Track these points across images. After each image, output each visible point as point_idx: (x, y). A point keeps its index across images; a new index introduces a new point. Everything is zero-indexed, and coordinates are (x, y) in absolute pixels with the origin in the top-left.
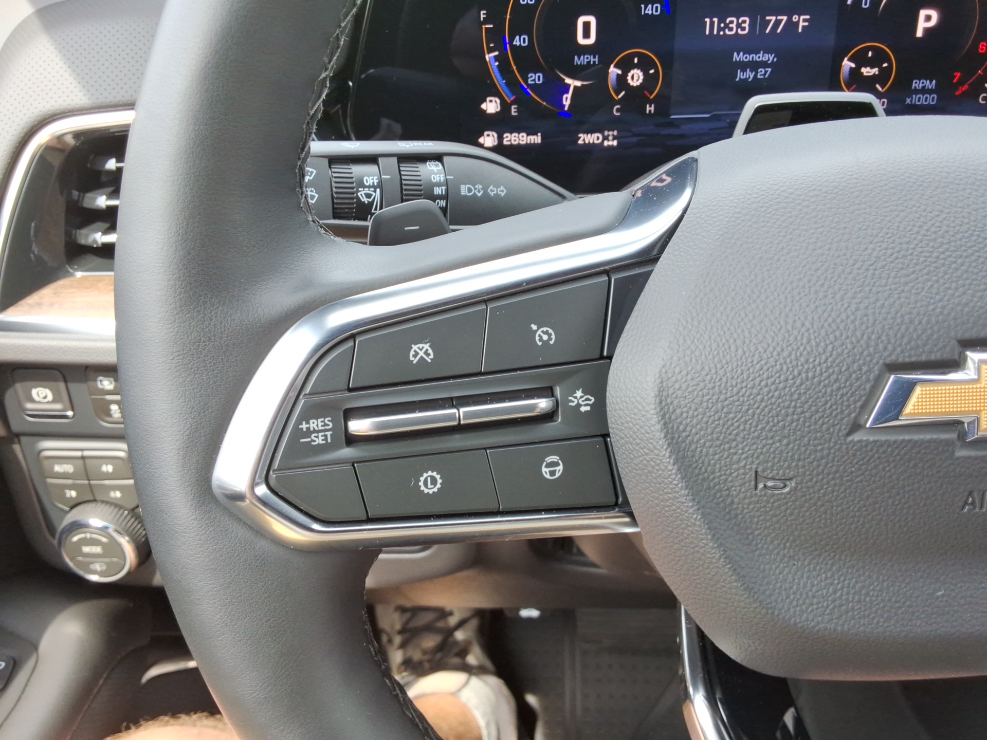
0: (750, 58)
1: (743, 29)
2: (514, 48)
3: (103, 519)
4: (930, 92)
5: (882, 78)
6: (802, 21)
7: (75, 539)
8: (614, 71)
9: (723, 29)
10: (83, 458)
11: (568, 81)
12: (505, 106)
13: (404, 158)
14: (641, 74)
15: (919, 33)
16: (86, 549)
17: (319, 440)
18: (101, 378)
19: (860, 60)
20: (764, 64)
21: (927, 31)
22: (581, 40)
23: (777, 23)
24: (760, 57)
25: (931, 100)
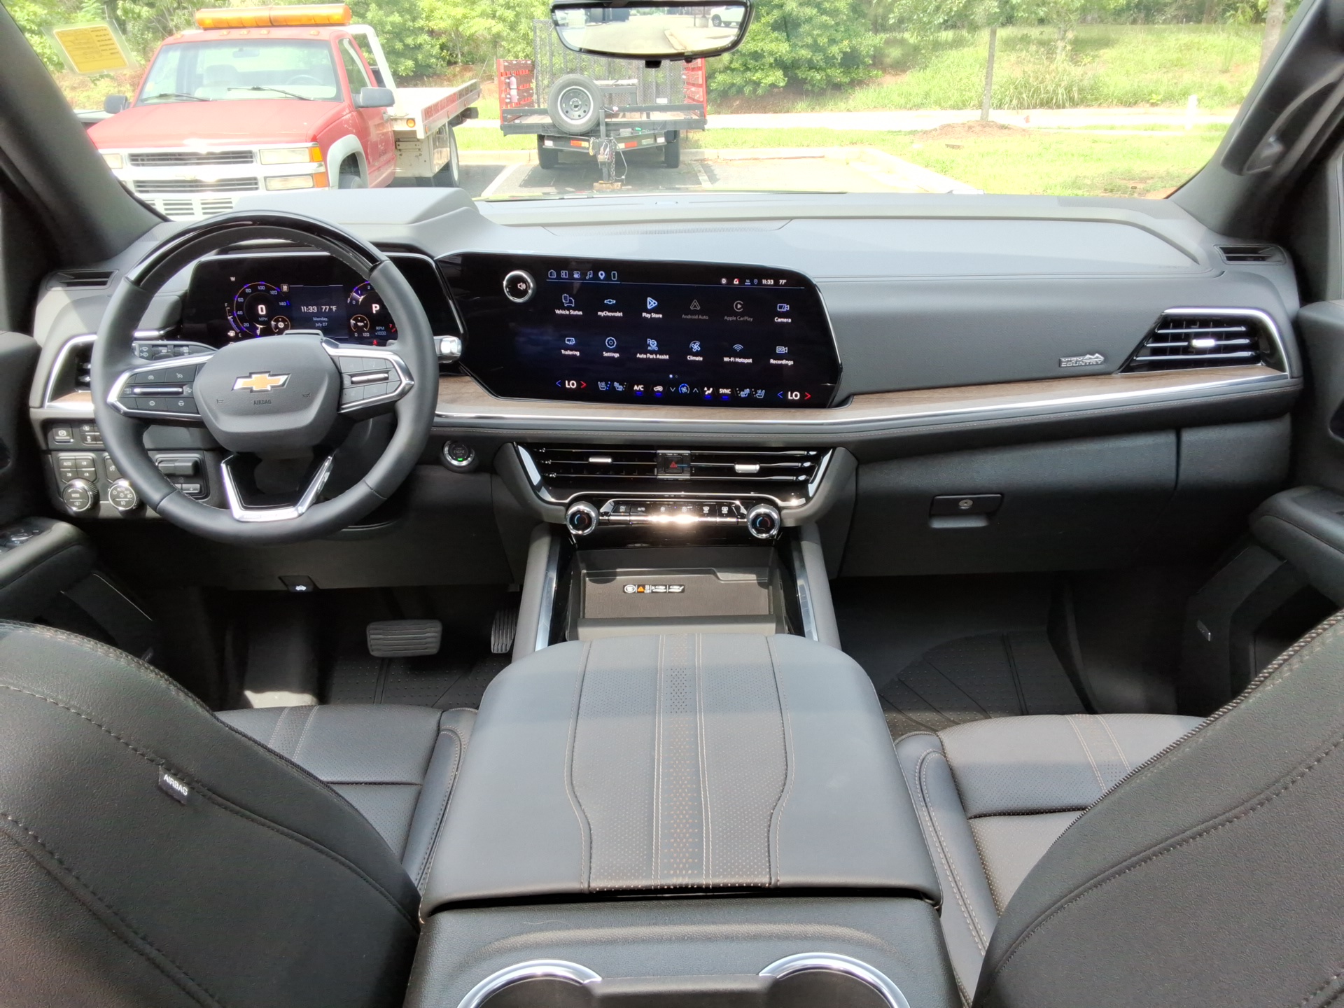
0: (319, 319)
1: (315, 310)
2: (238, 315)
3: (81, 483)
5: (365, 326)
6: (334, 308)
7: (69, 491)
8: (273, 323)
9: (308, 310)
10: (75, 459)
11: (258, 326)
12: (237, 334)
13: (175, 346)
14: (283, 324)
15: (374, 312)
16: (73, 495)
17: (128, 393)
18: (85, 425)
19: (356, 320)
20: (324, 321)
21: (376, 311)
22: (260, 313)
23: (326, 308)
24: (322, 319)
25: (384, 333)
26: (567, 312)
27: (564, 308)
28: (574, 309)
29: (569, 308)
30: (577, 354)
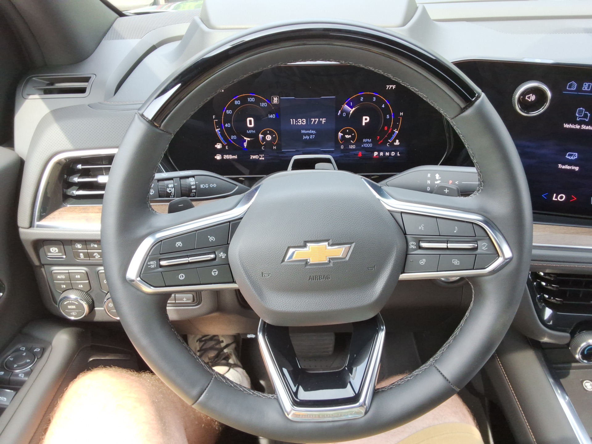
0: (307, 132)
1: (304, 123)
2: (225, 128)
3: (76, 295)
4: (370, 143)
5: (353, 138)
6: (323, 121)
7: (65, 303)
8: (261, 136)
9: (297, 123)
10: (69, 273)
11: (245, 138)
12: (224, 146)
13: (182, 178)
14: (270, 136)
15: (364, 124)
16: (69, 307)
17: (153, 266)
18: (77, 244)
19: (344, 133)
20: (312, 134)
21: (366, 123)
22: (249, 125)
23: (315, 121)
24: (310, 132)
25: (370, 145)
26: (578, 127)
27: (575, 123)
28: (587, 124)
29: (580, 123)
30: (577, 169)
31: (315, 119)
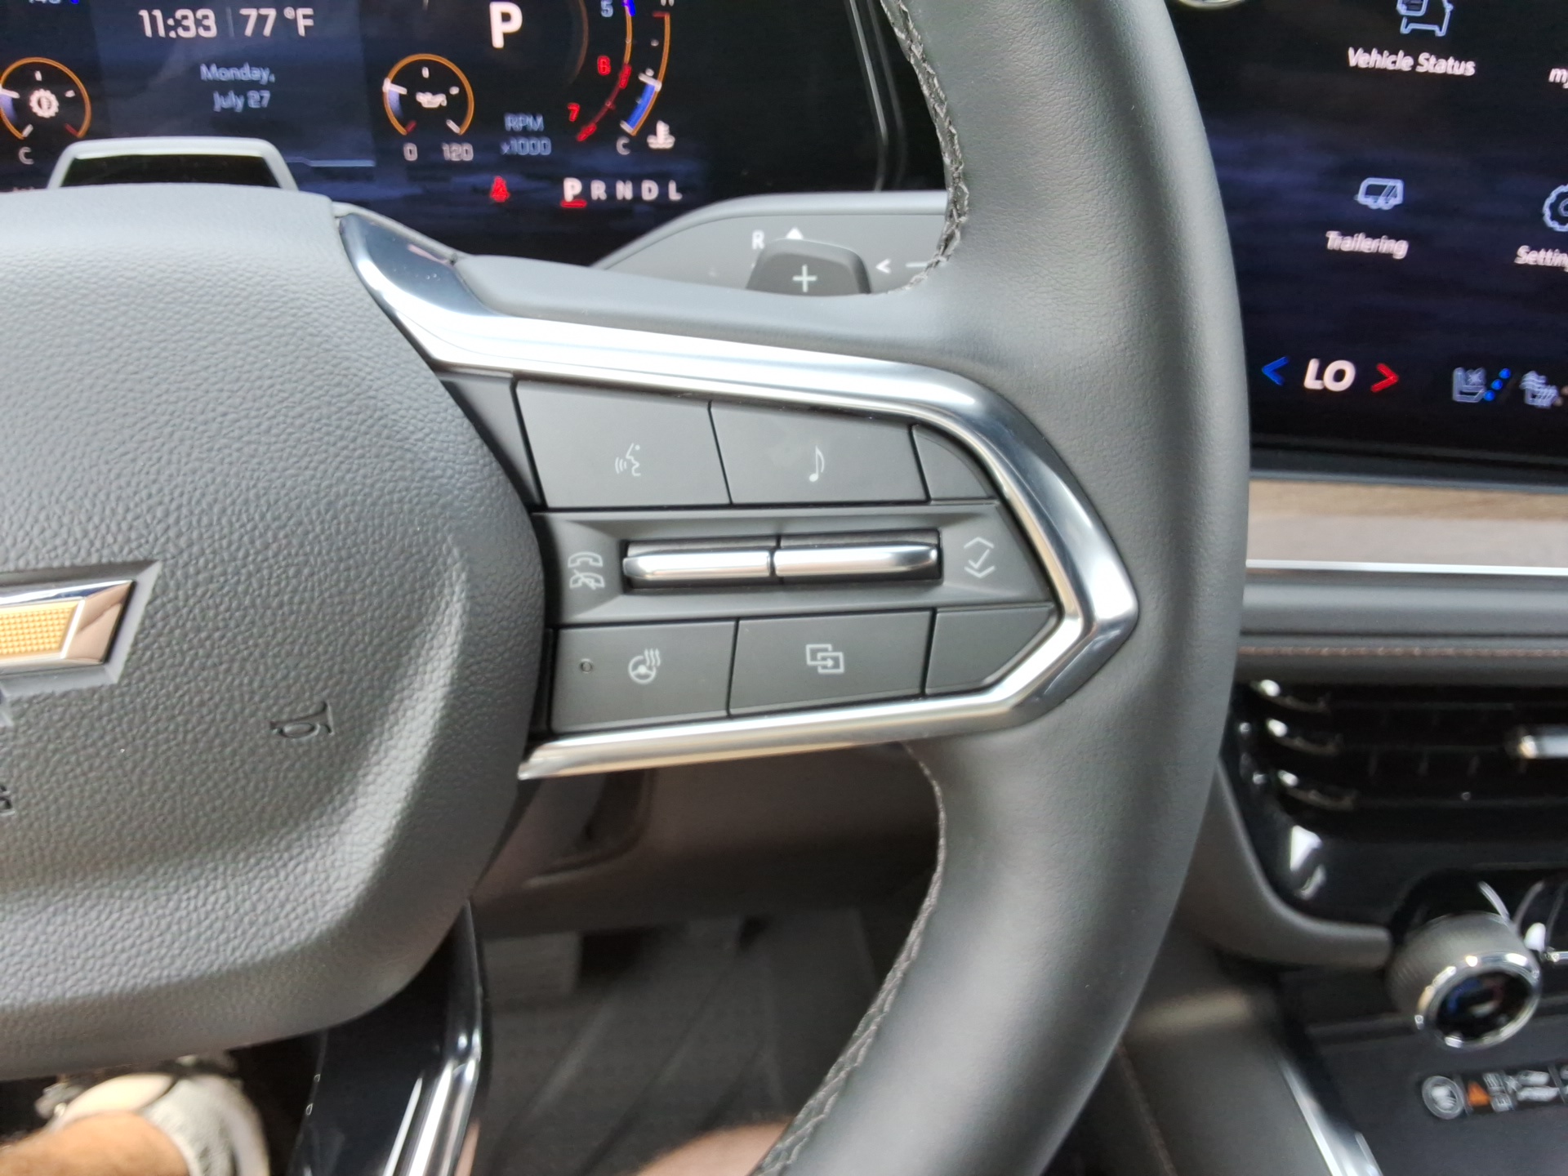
0: (229, 74)
1: (207, 28)
4: (537, 134)
5: (456, 108)
6: (303, 19)
8: (5, 94)
9: (174, 28)
14: (53, 98)
15: (498, 42)
19: (412, 83)
20: (255, 85)
21: (507, 37)
23: (262, 20)
24: (247, 73)
25: (541, 147)
26: (1404, 63)
27: (1392, 45)
28: (1441, 49)
29: (1416, 44)
30: (1399, 249)
31: (258, 8)
